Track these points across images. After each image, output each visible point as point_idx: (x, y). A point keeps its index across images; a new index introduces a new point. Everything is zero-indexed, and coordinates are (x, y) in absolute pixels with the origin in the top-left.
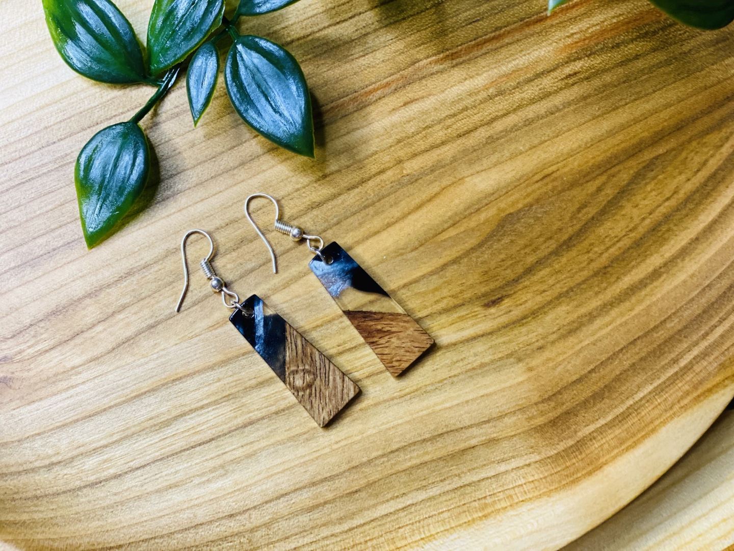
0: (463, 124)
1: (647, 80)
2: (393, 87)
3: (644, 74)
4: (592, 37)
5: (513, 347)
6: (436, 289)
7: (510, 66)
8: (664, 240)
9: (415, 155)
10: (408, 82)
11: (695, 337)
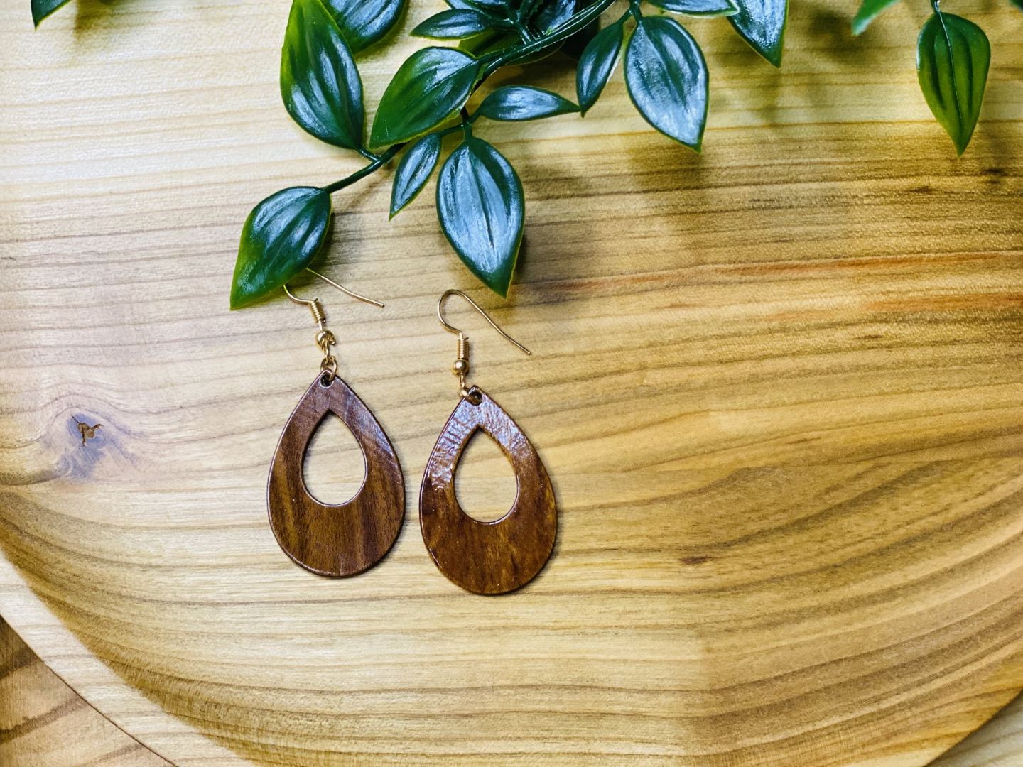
0: (729, 350)
1: (958, 372)
2: (666, 283)
3: (957, 364)
4: (910, 302)
5: (697, 618)
6: (636, 523)
7: (805, 303)
8: (912, 559)
9: (663, 366)
10: (684, 283)
11: (909, 680)
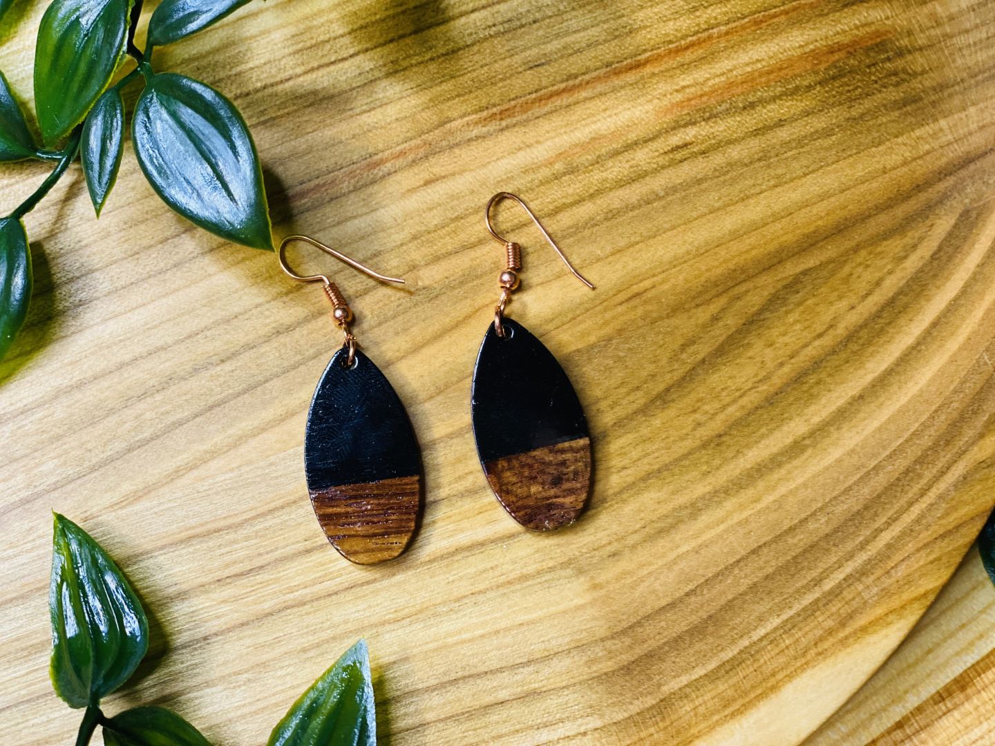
1: (795, 158)
2: (410, 157)
3: (791, 149)
4: (713, 92)
7: (587, 130)
8: (812, 397)
9: (437, 259)
10: (432, 151)
11: (849, 546)
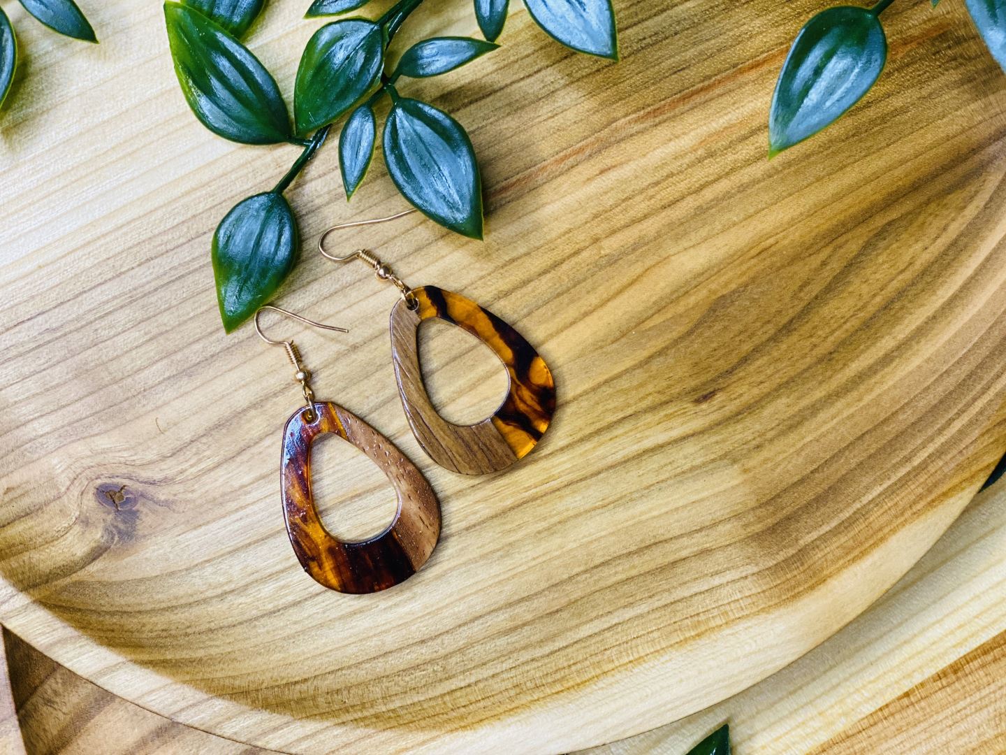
0: (668, 193)
1: (880, 132)
2: (587, 152)
3: (876, 125)
5: (727, 446)
6: (641, 385)
7: (721, 121)
8: (897, 320)
9: (614, 232)
10: (605, 146)
11: (930, 432)
